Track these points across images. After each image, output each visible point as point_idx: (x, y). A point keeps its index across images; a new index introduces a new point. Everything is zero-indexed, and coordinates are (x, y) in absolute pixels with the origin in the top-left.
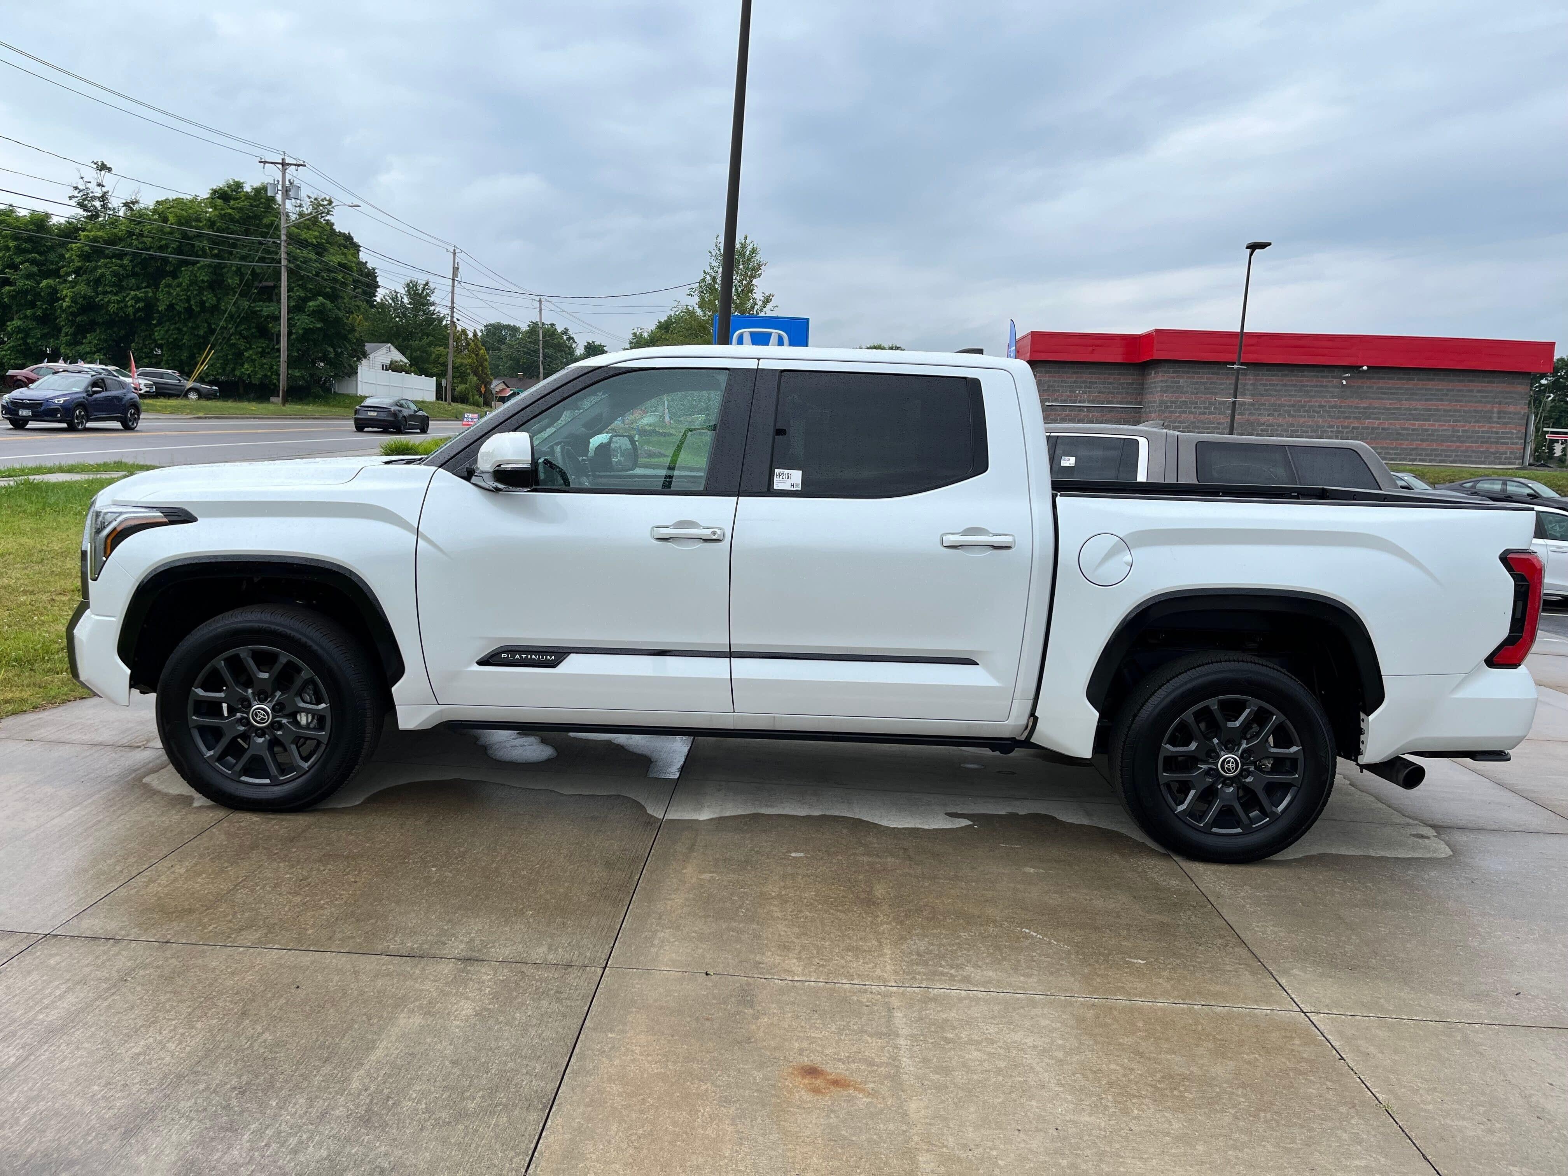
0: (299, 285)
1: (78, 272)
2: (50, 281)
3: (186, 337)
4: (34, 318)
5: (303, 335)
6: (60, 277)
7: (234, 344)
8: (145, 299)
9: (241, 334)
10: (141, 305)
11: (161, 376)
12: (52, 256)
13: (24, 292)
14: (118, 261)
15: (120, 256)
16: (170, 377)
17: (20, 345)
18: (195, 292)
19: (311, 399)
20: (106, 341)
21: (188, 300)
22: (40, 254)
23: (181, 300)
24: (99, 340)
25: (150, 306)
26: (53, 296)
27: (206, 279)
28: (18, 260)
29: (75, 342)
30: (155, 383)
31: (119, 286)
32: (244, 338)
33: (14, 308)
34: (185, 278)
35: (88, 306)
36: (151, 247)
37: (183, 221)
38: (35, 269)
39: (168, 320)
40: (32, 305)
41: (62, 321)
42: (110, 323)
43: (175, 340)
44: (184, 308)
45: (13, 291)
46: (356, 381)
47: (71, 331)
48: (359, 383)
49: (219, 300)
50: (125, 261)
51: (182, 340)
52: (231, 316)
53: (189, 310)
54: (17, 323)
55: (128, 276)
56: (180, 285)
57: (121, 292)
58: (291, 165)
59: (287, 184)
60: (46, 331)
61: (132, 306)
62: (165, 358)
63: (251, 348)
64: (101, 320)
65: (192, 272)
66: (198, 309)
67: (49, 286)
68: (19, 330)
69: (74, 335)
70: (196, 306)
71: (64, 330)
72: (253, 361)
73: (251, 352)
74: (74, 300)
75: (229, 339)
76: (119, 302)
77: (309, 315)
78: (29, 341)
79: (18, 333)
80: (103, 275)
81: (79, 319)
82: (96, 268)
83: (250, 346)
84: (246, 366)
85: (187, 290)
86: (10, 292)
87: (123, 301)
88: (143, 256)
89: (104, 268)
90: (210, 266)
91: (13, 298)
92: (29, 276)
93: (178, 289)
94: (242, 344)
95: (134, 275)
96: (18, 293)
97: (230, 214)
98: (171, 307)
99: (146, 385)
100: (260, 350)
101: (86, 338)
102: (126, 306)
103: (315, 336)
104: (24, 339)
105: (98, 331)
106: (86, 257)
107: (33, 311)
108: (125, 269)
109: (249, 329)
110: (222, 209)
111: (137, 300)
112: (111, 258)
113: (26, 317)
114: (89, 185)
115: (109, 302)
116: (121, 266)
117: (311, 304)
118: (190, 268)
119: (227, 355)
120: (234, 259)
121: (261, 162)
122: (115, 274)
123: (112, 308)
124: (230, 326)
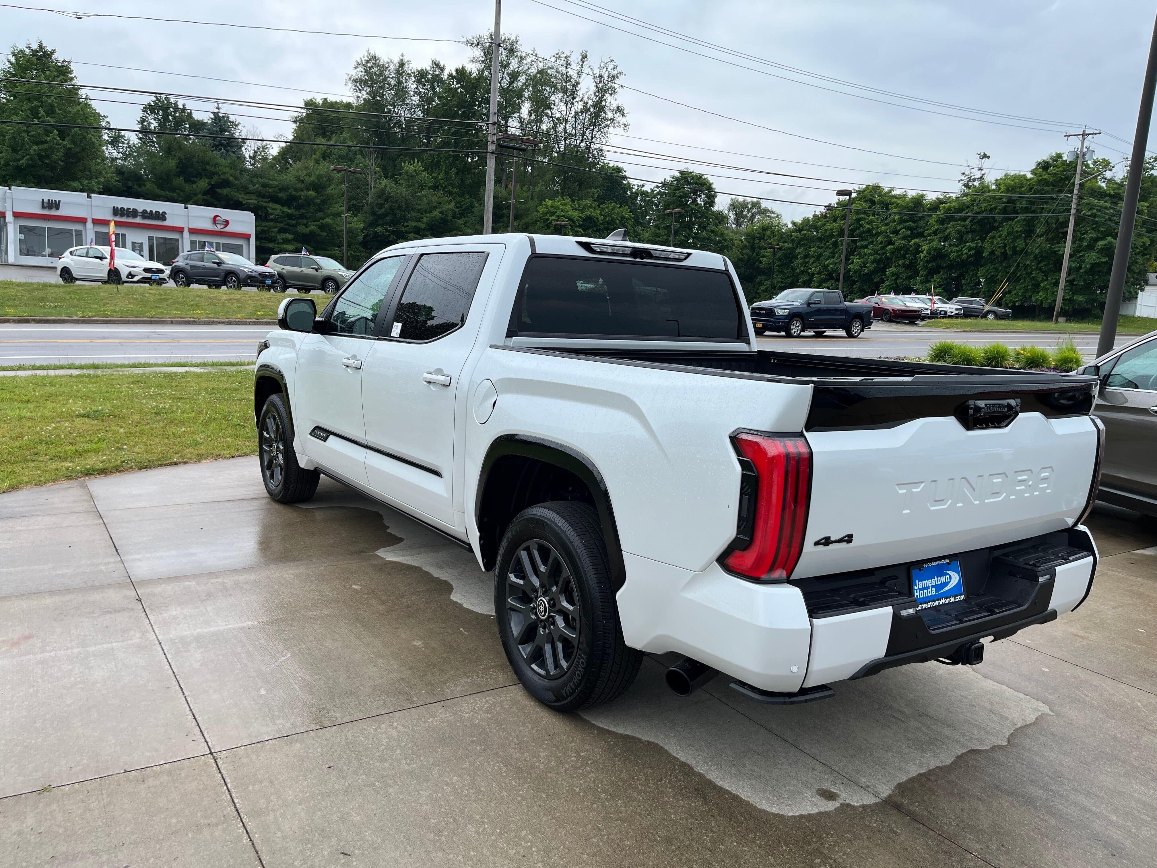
0: (1093, 229)
1: (935, 233)
2: (917, 240)
3: (1000, 274)
4: (904, 265)
5: (1091, 269)
6: (924, 237)
7: (1034, 277)
8: (976, 248)
9: (1040, 269)
10: (972, 252)
11: (971, 302)
12: (922, 223)
13: (899, 249)
14: (963, 223)
15: (964, 219)
16: (978, 303)
17: (892, 284)
18: (1010, 241)
19: (1091, 318)
20: (946, 279)
21: (1005, 246)
22: (914, 222)
23: (999, 247)
24: (941, 278)
25: (979, 252)
26: (917, 249)
27: (1019, 230)
28: (899, 228)
29: (927, 281)
30: (964, 308)
31: (961, 240)
32: (1042, 272)
33: (894, 260)
34: (1004, 230)
35: (938, 255)
36: (985, 210)
37: (1010, 189)
38: (909, 233)
39: (990, 262)
40: (904, 257)
41: (920, 267)
42: (951, 267)
43: (992, 276)
44: (1001, 253)
45: (893, 248)
46: (1136, 304)
47: (925, 273)
48: (1138, 307)
49: (1027, 245)
50: (967, 222)
51: (997, 276)
52: (1036, 257)
53: (1004, 255)
54: (892, 269)
55: (967, 232)
56: (1000, 236)
57: (960, 244)
58: (1089, 134)
59: (1085, 150)
60: (910, 274)
61: (966, 253)
62: (983, 290)
63: (1046, 280)
64: (944, 265)
65: (1010, 225)
66: (1011, 253)
67: (916, 244)
68: (893, 274)
69: (927, 276)
70: (1010, 251)
71: (921, 273)
72: (1047, 290)
73: (1046, 283)
74: (929, 253)
75: (1031, 273)
76: (957, 251)
77: (1097, 252)
78: (898, 281)
79: (893, 276)
80: (950, 233)
81: (930, 265)
82: (946, 228)
83: (1047, 278)
84: (1040, 294)
85: (1005, 240)
86: (891, 249)
87: (961, 250)
88: (979, 218)
89: (951, 228)
90: (1025, 220)
91: (893, 253)
92: (904, 238)
93: (999, 239)
94: (1040, 277)
95: (972, 231)
96: (896, 249)
97: (1046, 179)
98: (992, 252)
99: (956, 309)
100: (1054, 281)
101: (933, 278)
102: (962, 254)
103: (1101, 269)
104: (896, 280)
105: (942, 273)
106: (941, 221)
107: (903, 261)
108: (966, 228)
109: (1048, 264)
110: (1040, 176)
111: (970, 249)
112: (957, 221)
113: (899, 265)
114: (972, 171)
115: (951, 252)
116: (964, 226)
117: (1100, 243)
118: (1010, 223)
119: (1027, 286)
120: (1045, 213)
121: (1065, 136)
122: (959, 232)
123: (953, 256)
124: (1033, 264)
